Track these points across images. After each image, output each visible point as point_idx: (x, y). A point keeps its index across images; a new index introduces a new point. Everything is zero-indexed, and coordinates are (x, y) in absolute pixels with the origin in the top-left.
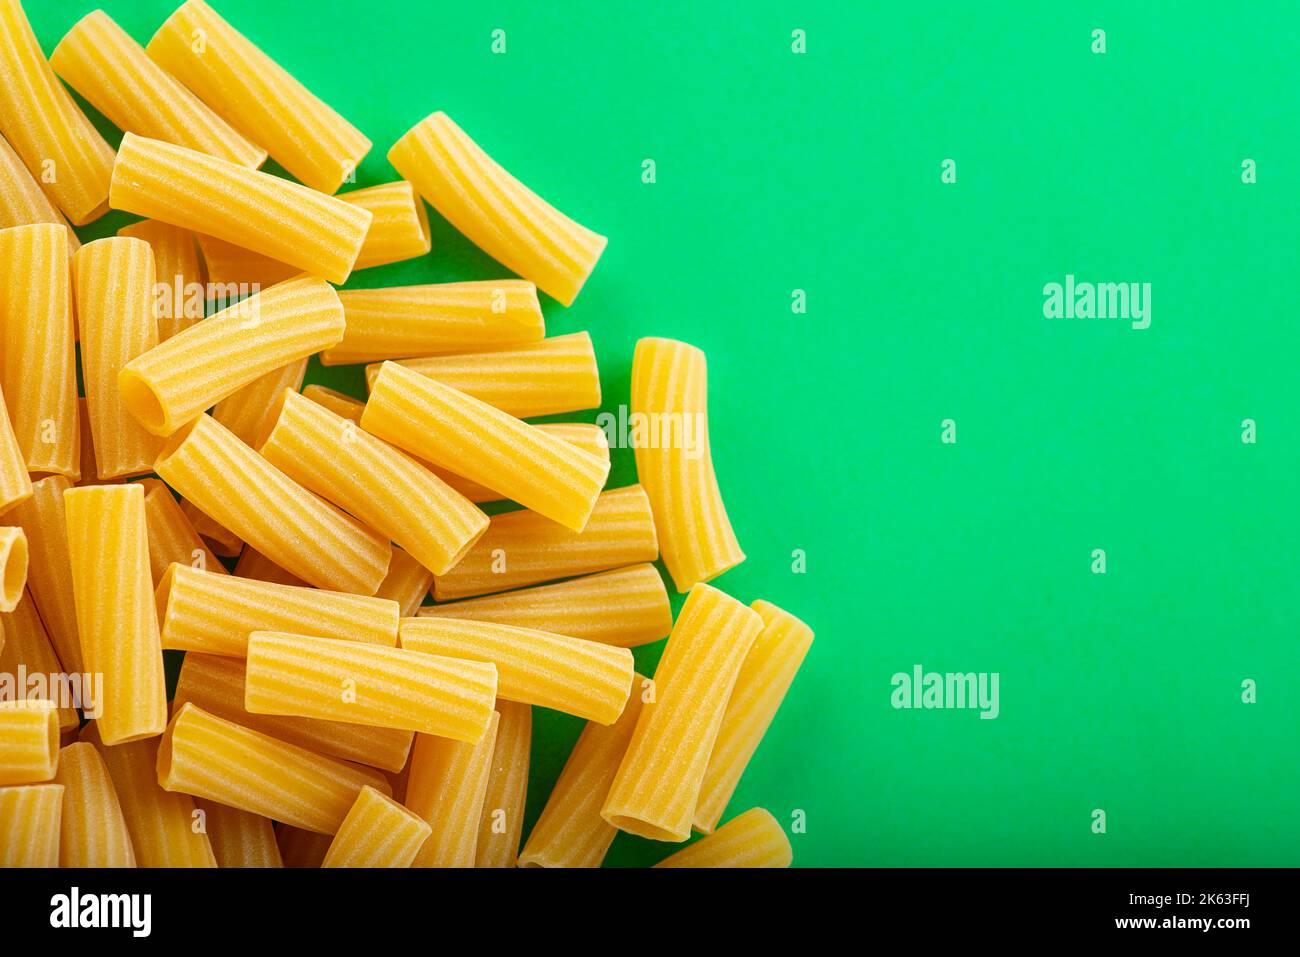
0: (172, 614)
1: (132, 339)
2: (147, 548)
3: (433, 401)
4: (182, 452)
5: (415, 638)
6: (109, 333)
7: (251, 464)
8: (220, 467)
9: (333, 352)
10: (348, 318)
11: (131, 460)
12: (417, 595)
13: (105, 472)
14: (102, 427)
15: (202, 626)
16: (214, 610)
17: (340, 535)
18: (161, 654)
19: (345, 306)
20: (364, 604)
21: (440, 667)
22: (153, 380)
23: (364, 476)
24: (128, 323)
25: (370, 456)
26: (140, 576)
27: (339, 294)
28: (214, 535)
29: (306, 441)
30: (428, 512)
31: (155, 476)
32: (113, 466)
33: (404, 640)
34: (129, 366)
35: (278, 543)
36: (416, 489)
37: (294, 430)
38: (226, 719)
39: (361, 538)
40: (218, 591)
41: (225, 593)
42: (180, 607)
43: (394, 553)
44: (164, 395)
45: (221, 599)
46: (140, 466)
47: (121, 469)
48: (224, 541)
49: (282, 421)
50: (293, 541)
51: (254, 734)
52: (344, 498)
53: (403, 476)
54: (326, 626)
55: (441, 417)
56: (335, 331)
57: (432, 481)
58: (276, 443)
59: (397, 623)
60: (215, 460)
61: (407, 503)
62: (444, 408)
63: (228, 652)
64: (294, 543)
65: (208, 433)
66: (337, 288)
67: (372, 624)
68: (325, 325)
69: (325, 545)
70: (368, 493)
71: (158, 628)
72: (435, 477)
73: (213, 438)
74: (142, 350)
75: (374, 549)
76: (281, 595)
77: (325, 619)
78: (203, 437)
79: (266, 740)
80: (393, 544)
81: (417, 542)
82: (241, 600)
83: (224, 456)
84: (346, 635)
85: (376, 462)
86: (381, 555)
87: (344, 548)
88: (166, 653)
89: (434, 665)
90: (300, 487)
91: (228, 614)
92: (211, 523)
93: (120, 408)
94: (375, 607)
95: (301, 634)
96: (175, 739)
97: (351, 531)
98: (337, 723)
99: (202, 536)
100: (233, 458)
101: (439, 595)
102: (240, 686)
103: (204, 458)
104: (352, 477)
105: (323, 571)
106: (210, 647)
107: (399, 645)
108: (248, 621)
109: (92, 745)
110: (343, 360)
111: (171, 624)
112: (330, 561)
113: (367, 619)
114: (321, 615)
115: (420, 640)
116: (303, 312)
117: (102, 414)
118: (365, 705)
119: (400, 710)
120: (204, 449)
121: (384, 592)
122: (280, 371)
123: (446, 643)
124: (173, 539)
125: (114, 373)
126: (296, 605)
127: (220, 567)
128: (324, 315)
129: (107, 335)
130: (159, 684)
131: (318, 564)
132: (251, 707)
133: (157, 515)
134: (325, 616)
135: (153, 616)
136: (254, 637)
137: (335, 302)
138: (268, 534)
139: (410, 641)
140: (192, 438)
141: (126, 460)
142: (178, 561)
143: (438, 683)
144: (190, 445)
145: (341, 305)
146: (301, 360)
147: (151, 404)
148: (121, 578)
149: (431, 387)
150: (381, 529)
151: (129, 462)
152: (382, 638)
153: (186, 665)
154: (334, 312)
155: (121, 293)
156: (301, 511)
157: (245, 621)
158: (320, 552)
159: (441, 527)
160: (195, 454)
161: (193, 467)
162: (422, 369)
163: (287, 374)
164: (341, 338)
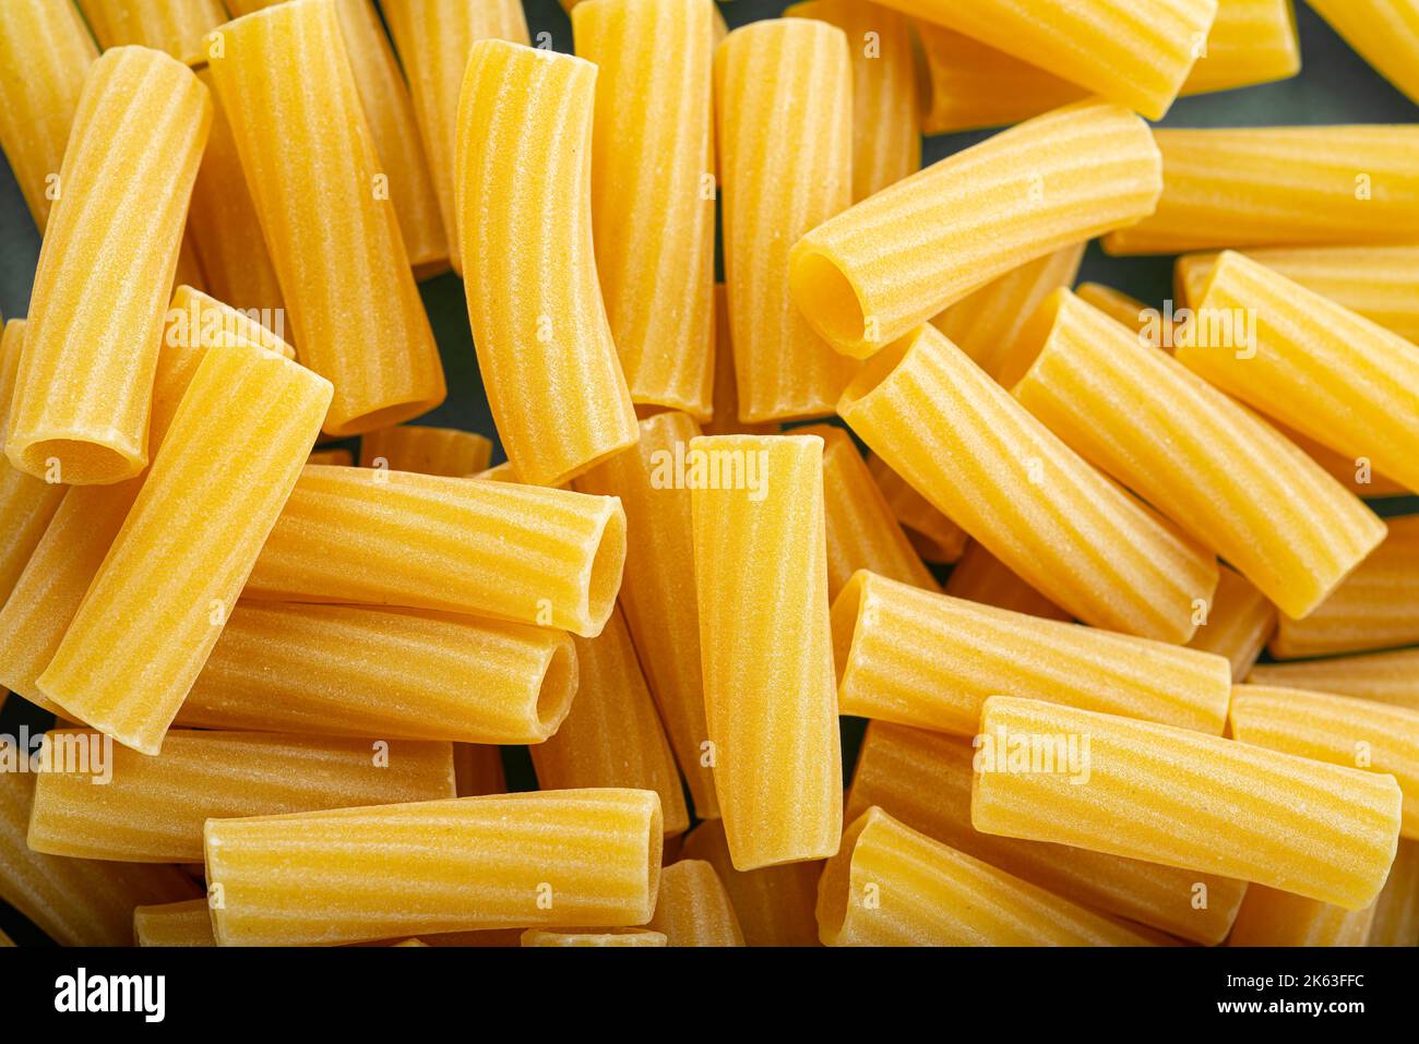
0: (858, 657)
1: (811, 191)
2: (824, 544)
3: (1308, 324)
4: (890, 387)
5: (1257, 723)
6: (775, 180)
7: (1000, 412)
8: (952, 415)
9: (1131, 232)
10: (1166, 176)
11: (800, 394)
12: (1250, 648)
13: (753, 412)
14: (753, 336)
15: (907, 680)
16: (928, 656)
17: (1136, 538)
18: (837, 723)
19: (1164, 156)
20: (1172, 660)
21: (1309, 779)
22: (851, 264)
23: (1184, 443)
24: (805, 168)
25: (1195, 411)
26: (812, 589)
27: (1155, 136)
28: (923, 526)
29: (1091, 379)
30: (1289, 511)
31: (835, 421)
32: (768, 401)
33: (1237, 726)
34: (812, 237)
35: (1036, 548)
36: (1272, 472)
37: (1073, 361)
38: (935, 837)
39: (1171, 548)
40: (936, 624)
41: (947, 628)
42: (874, 647)
43: (1222, 576)
44: (866, 289)
45: (939, 637)
46: (814, 404)
47: (782, 408)
48: (938, 537)
49: (1054, 343)
50: (1060, 547)
51: (980, 867)
52: (1146, 479)
53: (1250, 449)
54: (1110, 693)
55: (1320, 353)
56: (1141, 197)
57: (1296, 458)
58: (1042, 380)
59: (1227, 695)
60: (942, 402)
61: (1254, 493)
62: (1325, 336)
63: (944, 725)
64: (1064, 550)
65: (935, 357)
66: (1152, 124)
67: (1186, 694)
68: (1129, 185)
69: (1112, 555)
70: (1189, 472)
71: (834, 679)
72: (1299, 453)
73: (942, 366)
74: (826, 211)
75: (1189, 567)
76: (1037, 636)
77: (1108, 681)
78: (927, 363)
79: (1002, 879)
80: (1221, 561)
81: (1266, 561)
82: (974, 641)
83: (956, 395)
84: (1142, 711)
85: (1205, 422)
86: (1200, 578)
87: (1142, 562)
88: (845, 720)
89: (1294, 774)
90: (1076, 456)
91: (951, 663)
92: (920, 503)
93: (785, 306)
94: (1191, 666)
95: (1067, 703)
96: (855, 868)
97: (1155, 534)
98: (1119, 858)
99: (904, 527)
100: (974, 402)
101: (1285, 648)
102: (960, 783)
103: (927, 399)
104: (1163, 444)
105: (1106, 599)
106: (917, 716)
107: (1228, 733)
108: (980, 676)
109: (709, 866)
110: (1145, 246)
111: (857, 675)
112: (1120, 585)
113: (1178, 686)
114: (1102, 674)
115: (1267, 728)
116: (1096, 161)
117: (756, 315)
118: (1178, 835)
119: (1236, 847)
120: (925, 381)
121: (1201, 640)
122: (1043, 261)
123: (1309, 735)
124: (860, 529)
125: (779, 249)
126: (1060, 654)
127: (930, 580)
128: (1128, 169)
129: (770, 183)
130: (834, 775)
131: (1098, 586)
132: (982, 823)
133: (837, 487)
134: (1109, 676)
135: (828, 659)
136: (994, 706)
137: (1147, 149)
138: (1023, 532)
139: (1250, 729)
140: (909, 364)
141: (791, 393)
142: (866, 567)
143: (1303, 806)
144: (906, 376)
145: (1157, 154)
146: (1078, 244)
147: (842, 300)
148: (781, 592)
149: (1303, 299)
150: (1203, 533)
151: (795, 398)
152: (1201, 719)
153: (872, 743)
154: (1146, 164)
155: (797, 113)
156: (1077, 496)
157: (978, 676)
158: (1103, 567)
159: (1310, 536)
160: (913, 392)
161: (907, 412)
162: (1293, 269)
163: (1053, 265)
164: (1149, 209)
